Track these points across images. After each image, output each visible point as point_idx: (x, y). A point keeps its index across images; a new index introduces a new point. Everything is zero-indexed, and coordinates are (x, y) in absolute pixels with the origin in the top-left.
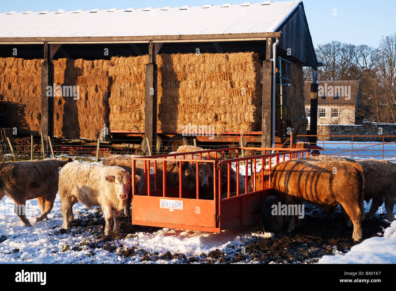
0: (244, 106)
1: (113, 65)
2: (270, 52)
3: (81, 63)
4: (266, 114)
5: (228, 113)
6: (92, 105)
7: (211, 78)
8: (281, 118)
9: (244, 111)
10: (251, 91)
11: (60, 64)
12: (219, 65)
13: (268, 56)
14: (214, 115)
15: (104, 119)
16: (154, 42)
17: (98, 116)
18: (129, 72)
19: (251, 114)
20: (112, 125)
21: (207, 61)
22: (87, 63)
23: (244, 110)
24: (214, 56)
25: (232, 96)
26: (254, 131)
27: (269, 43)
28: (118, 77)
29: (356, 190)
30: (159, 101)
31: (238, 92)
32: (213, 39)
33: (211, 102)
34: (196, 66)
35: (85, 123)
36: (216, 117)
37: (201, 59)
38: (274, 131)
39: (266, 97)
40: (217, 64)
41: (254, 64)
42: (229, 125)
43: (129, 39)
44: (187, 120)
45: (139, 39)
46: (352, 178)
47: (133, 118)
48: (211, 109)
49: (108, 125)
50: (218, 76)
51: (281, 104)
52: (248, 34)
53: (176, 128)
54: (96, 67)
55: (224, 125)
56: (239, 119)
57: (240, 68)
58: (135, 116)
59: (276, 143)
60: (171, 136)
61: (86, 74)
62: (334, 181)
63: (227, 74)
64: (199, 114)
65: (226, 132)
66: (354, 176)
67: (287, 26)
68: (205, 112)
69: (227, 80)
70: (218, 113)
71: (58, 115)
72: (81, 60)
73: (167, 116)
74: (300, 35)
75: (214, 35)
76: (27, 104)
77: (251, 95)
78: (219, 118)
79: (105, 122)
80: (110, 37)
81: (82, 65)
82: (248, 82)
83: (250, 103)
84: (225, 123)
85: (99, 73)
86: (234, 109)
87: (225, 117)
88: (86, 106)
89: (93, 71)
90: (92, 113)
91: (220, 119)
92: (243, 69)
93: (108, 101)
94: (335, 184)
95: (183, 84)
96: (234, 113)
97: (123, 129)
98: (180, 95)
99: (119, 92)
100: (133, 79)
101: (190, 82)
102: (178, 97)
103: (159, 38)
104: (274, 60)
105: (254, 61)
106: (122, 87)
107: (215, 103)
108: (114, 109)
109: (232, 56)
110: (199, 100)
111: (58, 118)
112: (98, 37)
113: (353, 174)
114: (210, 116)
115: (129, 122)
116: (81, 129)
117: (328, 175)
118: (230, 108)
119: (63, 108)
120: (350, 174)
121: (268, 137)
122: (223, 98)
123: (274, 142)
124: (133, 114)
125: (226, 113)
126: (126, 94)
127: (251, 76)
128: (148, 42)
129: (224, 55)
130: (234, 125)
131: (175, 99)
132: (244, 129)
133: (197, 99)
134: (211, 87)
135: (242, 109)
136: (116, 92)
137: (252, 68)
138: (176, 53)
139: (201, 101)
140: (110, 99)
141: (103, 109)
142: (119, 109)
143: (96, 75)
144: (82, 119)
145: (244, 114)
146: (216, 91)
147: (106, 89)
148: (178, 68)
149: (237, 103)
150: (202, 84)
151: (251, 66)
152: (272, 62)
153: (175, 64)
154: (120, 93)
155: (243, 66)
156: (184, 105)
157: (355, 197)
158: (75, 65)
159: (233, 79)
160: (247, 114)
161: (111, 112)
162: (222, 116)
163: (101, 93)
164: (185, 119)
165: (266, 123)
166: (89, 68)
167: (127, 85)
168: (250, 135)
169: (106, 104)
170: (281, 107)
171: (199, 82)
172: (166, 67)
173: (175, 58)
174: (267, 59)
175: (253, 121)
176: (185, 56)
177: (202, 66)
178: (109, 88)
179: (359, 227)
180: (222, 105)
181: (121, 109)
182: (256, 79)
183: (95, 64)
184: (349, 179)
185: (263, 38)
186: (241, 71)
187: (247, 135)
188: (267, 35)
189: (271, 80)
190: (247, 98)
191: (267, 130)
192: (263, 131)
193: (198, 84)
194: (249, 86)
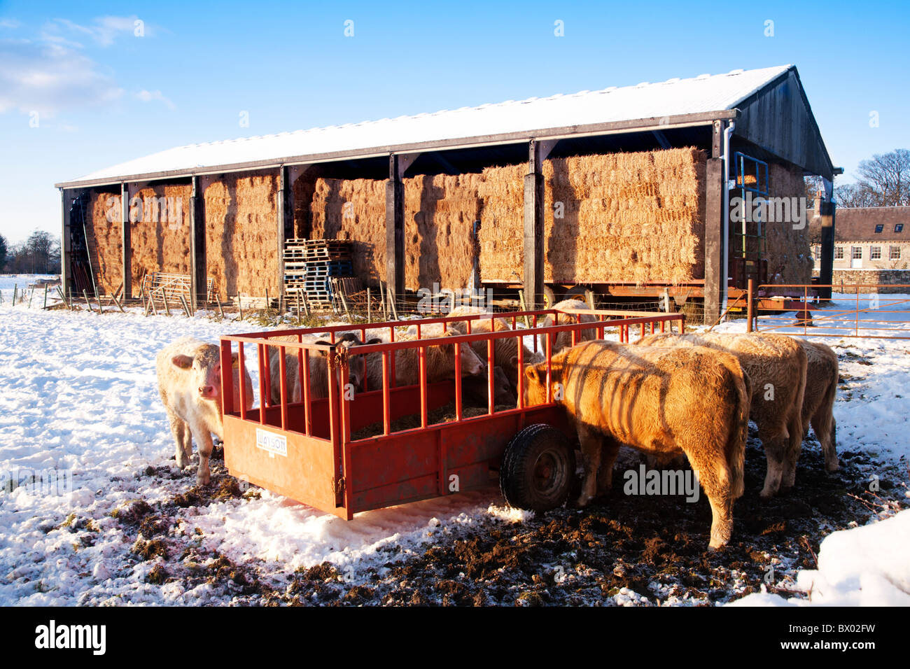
0: (679, 237)
1: (484, 181)
2: (718, 145)
3: (442, 179)
4: (712, 249)
5: (653, 250)
6: (456, 243)
7: (626, 193)
8: (744, 256)
9: (679, 246)
10: (690, 212)
11: (416, 183)
12: (639, 170)
13: (716, 152)
14: (631, 252)
15: (473, 262)
16: (537, 139)
17: (464, 259)
18: (505, 190)
19: (691, 250)
20: (483, 273)
21: (620, 165)
22: (450, 179)
23: (679, 243)
24: (630, 157)
25: (661, 221)
26: (696, 278)
27: (718, 129)
28: (491, 199)
29: (718, 424)
30: (547, 233)
31: (669, 214)
32: (625, 128)
33: (627, 233)
34: (604, 174)
35: (448, 269)
36: (634, 256)
37: (611, 163)
38: (727, 279)
39: (713, 221)
40: (636, 169)
41: (694, 166)
42: (655, 269)
43: (501, 138)
44: (591, 262)
45: (514, 137)
46: (711, 392)
47: (511, 260)
48: (626, 243)
49: (478, 271)
50: (637, 190)
51: (744, 232)
52: (682, 116)
53: (574, 275)
54: (461, 185)
55: (647, 269)
56: (670, 258)
57: (672, 174)
58: (514, 256)
59: (729, 298)
60: (569, 287)
61: (448, 196)
62: (668, 397)
63: (651, 186)
64: (608, 252)
65: (651, 280)
66: (715, 389)
67: (760, 103)
68: (617, 248)
69: (652, 195)
70: (638, 250)
71: (413, 259)
72: (441, 175)
73: (561, 255)
74: (791, 120)
75: (628, 121)
76: (376, 243)
77: (690, 218)
78: (639, 257)
79: (474, 266)
80: (475, 137)
81: (444, 183)
82: (685, 197)
83: (689, 232)
84: (650, 266)
85: (466, 193)
86: (662, 243)
87: (649, 256)
88: (448, 244)
89: (458, 191)
90: (455, 254)
91: (641, 260)
92: (677, 176)
93: (477, 235)
94: (669, 406)
95: (584, 206)
96: (663, 249)
97: (498, 278)
98: (580, 222)
99: (492, 222)
100: (512, 202)
101: (595, 201)
102: (576, 226)
103: (544, 132)
104: (726, 157)
105: (694, 162)
106: (497, 214)
107: (632, 233)
108: (486, 247)
109: (658, 155)
110: (608, 230)
111: (413, 263)
112: (458, 139)
113: (713, 384)
114: (625, 254)
115: (507, 267)
116: (443, 279)
117: (658, 381)
118: (656, 240)
119: (419, 248)
120: (705, 383)
121: (715, 288)
122: (646, 224)
123: (725, 297)
124: (511, 255)
125: (650, 250)
126: (501, 224)
127: (691, 187)
128: (528, 140)
129: (647, 154)
130: (663, 269)
131: (573, 229)
132: (680, 275)
133: (604, 227)
134: (628, 208)
135: (674, 243)
136: (488, 221)
137: (691, 173)
138: (572, 155)
139: (611, 230)
140: (480, 232)
141: (470, 247)
142: (492, 246)
143: (462, 197)
144: (443, 263)
145: (679, 250)
146: (635, 214)
147: (474, 217)
148: (575, 178)
149: (667, 233)
150: (614, 203)
151: (689, 171)
152: (723, 161)
153: (571, 172)
154: (494, 223)
155: (676, 172)
156: (585, 237)
157: (714, 441)
158: (434, 184)
159: (662, 193)
160: (683, 250)
161: (482, 251)
162: (645, 254)
163: (468, 224)
164: (587, 261)
165: (712, 265)
166: (453, 187)
167: (504, 210)
168: (689, 285)
169: (474, 239)
170: (744, 237)
171: (608, 200)
172: (558, 178)
173: (571, 162)
174: (713, 156)
175: (694, 262)
176: (585, 160)
177: (613, 175)
178: (479, 215)
179: (723, 514)
180: (644, 235)
181: (495, 246)
182: (698, 191)
183: (460, 181)
184: (702, 395)
185: (707, 120)
186: (673, 179)
187: (684, 285)
188: (713, 116)
189: (720, 191)
190: (684, 224)
191: (714, 277)
192: (707, 279)
193: (607, 203)
194: (687, 204)
